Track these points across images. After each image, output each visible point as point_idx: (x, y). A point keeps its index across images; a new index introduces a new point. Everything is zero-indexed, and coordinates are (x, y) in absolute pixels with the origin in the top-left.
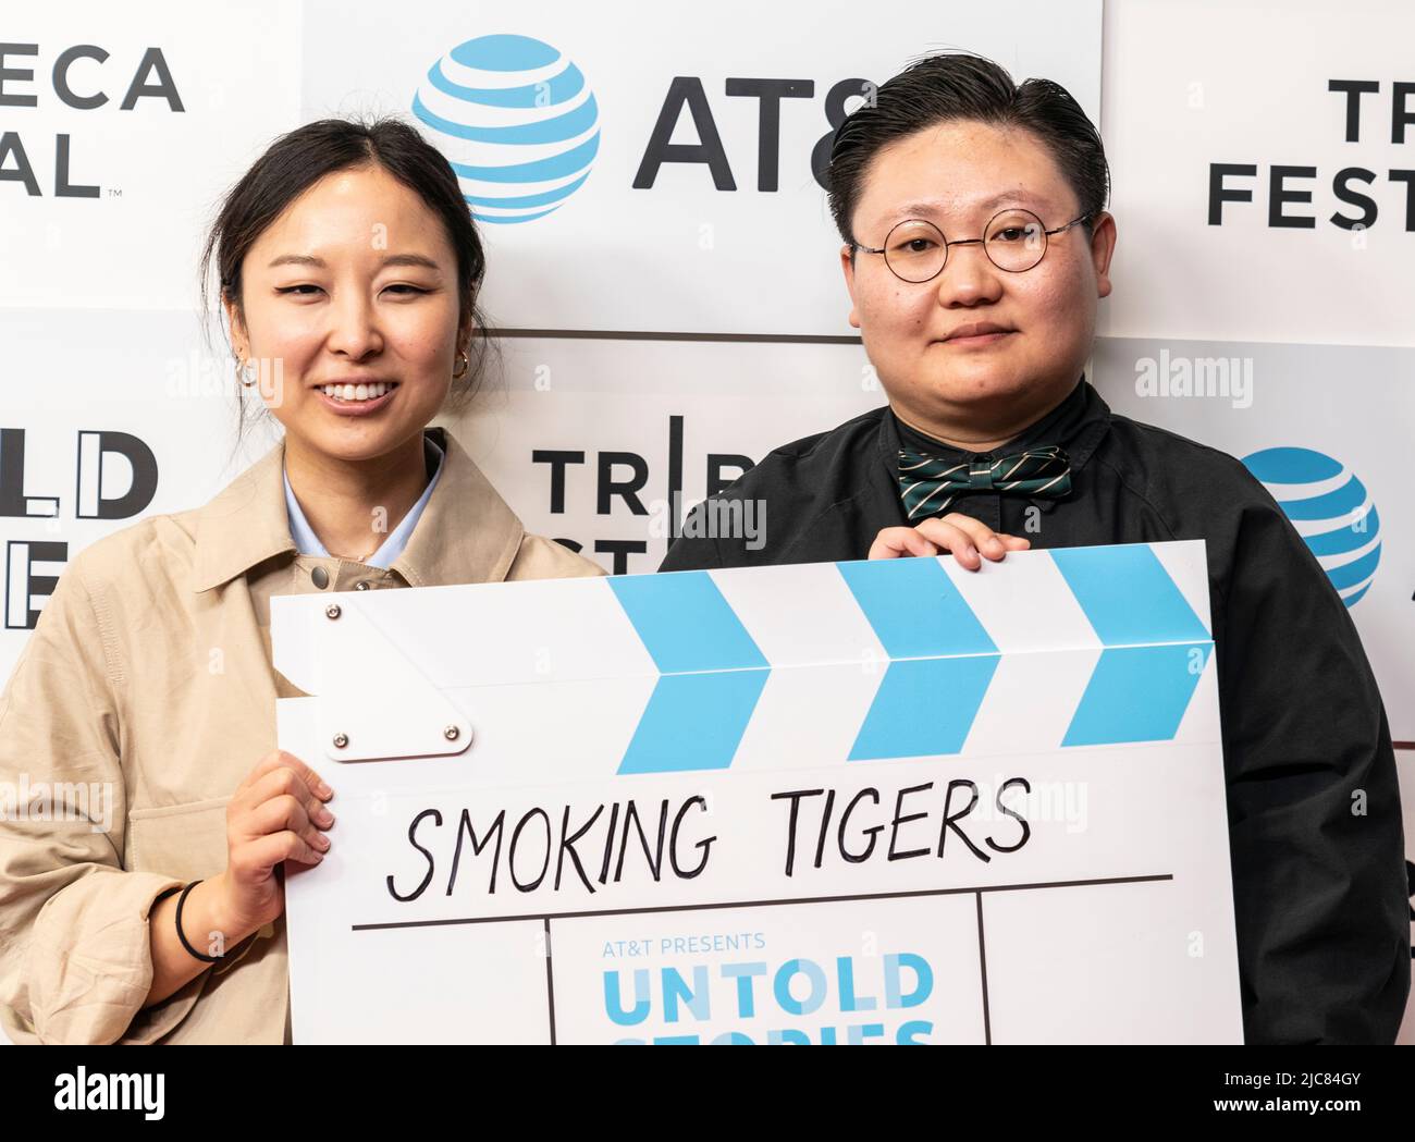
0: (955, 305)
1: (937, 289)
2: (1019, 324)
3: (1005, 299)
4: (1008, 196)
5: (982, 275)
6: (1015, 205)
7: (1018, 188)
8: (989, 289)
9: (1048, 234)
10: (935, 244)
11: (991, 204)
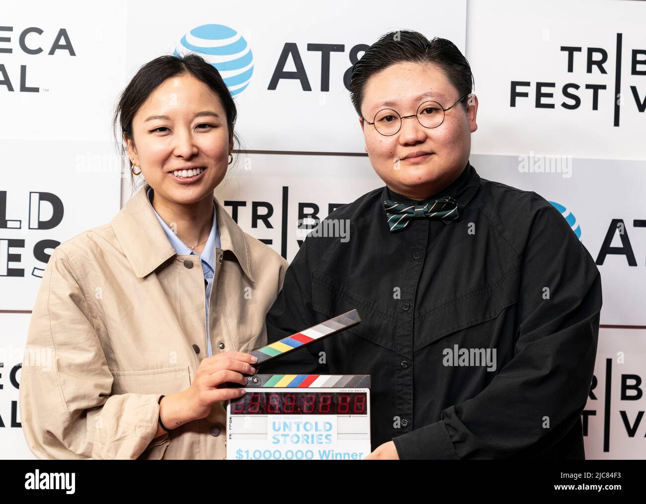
0: (406, 145)
1: (399, 138)
2: (435, 151)
3: (428, 140)
4: (426, 95)
5: (417, 131)
6: (429, 99)
7: (430, 91)
8: (421, 136)
9: (444, 110)
10: (396, 118)
11: (419, 99)
